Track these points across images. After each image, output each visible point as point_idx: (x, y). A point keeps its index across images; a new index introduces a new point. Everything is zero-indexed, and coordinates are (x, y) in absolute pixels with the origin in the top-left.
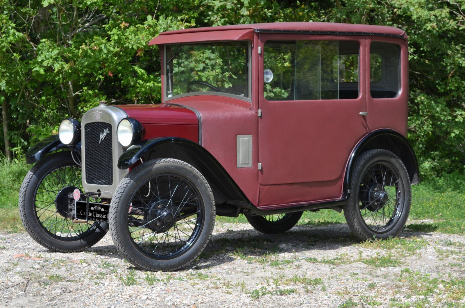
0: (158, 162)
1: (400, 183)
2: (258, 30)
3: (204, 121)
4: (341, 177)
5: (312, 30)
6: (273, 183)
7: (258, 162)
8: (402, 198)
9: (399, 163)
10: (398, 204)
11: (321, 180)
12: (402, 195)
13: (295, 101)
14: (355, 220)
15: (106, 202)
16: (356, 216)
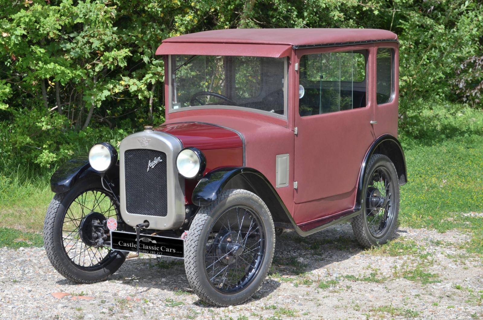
0: (230, 195)
1: (391, 186)
2: (296, 46)
3: (248, 143)
4: (355, 187)
5: (336, 42)
6: (305, 200)
7: (294, 181)
8: (392, 200)
9: (392, 166)
10: (389, 206)
11: (341, 193)
12: (392, 197)
13: (321, 115)
14: (364, 229)
15: (155, 233)
16: (364, 225)
